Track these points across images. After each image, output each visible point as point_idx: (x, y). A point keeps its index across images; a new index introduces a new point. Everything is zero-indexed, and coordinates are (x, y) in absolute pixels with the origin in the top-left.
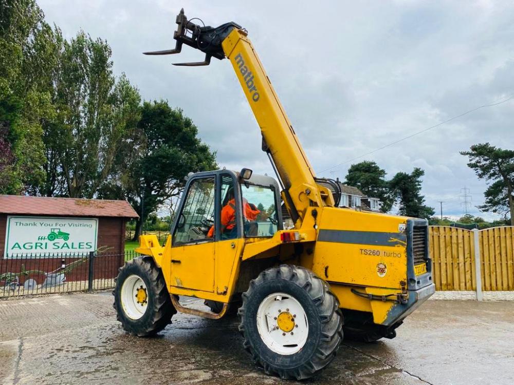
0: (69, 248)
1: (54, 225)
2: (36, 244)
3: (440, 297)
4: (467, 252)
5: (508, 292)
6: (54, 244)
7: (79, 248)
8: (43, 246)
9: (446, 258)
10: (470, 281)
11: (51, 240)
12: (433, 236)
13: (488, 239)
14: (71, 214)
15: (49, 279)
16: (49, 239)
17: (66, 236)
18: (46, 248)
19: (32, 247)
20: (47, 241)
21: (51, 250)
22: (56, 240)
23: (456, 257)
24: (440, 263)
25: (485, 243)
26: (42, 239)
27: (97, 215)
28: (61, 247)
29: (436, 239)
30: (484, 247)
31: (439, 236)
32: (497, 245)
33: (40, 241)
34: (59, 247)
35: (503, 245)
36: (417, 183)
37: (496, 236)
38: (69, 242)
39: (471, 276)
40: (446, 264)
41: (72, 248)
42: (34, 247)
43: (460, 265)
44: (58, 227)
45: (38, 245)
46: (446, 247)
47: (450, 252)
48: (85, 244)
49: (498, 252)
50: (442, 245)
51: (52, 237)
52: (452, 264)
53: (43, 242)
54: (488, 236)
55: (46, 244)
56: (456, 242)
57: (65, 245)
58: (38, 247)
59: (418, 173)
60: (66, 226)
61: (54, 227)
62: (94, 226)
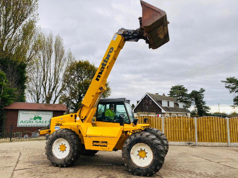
0: (41, 123)
1: (36, 114)
2: (29, 121)
3: (181, 144)
4: (191, 126)
5: (209, 143)
6: (36, 121)
7: (45, 123)
8: (32, 122)
9: (183, 129)
10: (193, 138)
11: (35, 120)
12: (178, 120)
13: (201, 121)
14: (42, 109)
15: (33, 135)
16: (34, 119)
17: (40, 118)
18: (33, 123)
19: (27, 122)
20: (33, 120)
21: (34, 124)
22: (37, 120)
23: (187, 128)
24: (181, 131)
25: (199, 123)
26: (31, 119)
27: (52, 110)
28: (38, 122)
29: (179, 121)
30: (199, 124)
31: (180, 120)
32: (204, 124)
33: (31, 120)
34: (37, 122)
35: (207, 124)
36: (202, 95)
37: (204, 120)
38: (41, 121)
39: (194, 136)
40: (183, 131)
41: (43, 123)
42: (28, 122)
43: (189, 132)
44: (37, 115)
45: (30, 121)
46: (183, 124)
47: (185, 126)
48: (47, 122)
49: (204, 127)
50: (182, 124)
51: (35, 118)
52: (186, 131)
53: (32, 120)
54: (200, 120)
55: (33, 121)
56: (187, 122)
57: (40, 122)
58: (30, 122)
59: (203, 91)
60: (40, 114)
61: (36, 115)
62: (51, 114)
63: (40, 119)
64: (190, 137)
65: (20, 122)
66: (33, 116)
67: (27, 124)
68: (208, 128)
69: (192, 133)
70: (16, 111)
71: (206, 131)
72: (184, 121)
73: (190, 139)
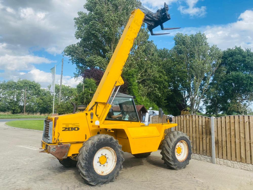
64: (205, 148)
68: (235, 136)
69: (207, 142)
71: (231, 141)
72: (197, 122)
73: (205, 150)
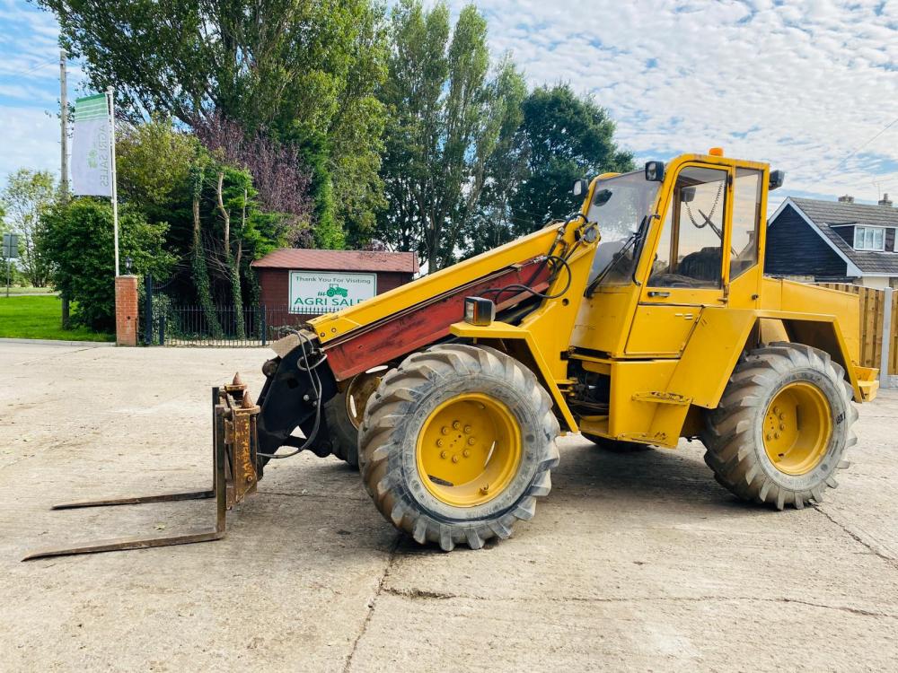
0: (348, 305)
1: (332, 280)
2: (317, 299)
6: (333, 300)
8: (323, 302)
11: (330, 296)
14: (347, 268)
17: (344, 293)
18: (325, 304)
19: (313, 302)
20: (327, 297)
21: (330, 306)
22: (335, 296)
26: (321, 294)
27: (374, 269)
28: (340, 304)
33: (320, 297)
34: (338, 304)
38: (348, 299)
41: (351, 305)
44: (336, 282)
45: (319, 300)
51: (331, 292)
53: (323, 298)
55: (325, 299)
57: (344, 302)
58: (317, 303)
60: (343, 281)
61: (332, 282)
62: (372, 283)
63: (345, 295)
65: (294, 301)
66: (325, 287)
67: (313, 307)
70: (283, 273)
